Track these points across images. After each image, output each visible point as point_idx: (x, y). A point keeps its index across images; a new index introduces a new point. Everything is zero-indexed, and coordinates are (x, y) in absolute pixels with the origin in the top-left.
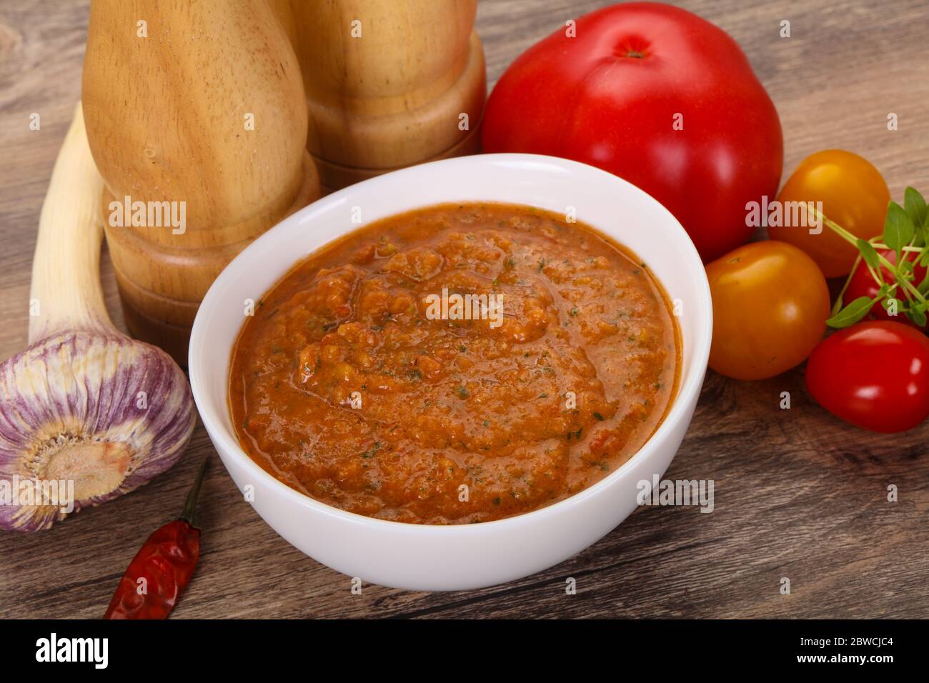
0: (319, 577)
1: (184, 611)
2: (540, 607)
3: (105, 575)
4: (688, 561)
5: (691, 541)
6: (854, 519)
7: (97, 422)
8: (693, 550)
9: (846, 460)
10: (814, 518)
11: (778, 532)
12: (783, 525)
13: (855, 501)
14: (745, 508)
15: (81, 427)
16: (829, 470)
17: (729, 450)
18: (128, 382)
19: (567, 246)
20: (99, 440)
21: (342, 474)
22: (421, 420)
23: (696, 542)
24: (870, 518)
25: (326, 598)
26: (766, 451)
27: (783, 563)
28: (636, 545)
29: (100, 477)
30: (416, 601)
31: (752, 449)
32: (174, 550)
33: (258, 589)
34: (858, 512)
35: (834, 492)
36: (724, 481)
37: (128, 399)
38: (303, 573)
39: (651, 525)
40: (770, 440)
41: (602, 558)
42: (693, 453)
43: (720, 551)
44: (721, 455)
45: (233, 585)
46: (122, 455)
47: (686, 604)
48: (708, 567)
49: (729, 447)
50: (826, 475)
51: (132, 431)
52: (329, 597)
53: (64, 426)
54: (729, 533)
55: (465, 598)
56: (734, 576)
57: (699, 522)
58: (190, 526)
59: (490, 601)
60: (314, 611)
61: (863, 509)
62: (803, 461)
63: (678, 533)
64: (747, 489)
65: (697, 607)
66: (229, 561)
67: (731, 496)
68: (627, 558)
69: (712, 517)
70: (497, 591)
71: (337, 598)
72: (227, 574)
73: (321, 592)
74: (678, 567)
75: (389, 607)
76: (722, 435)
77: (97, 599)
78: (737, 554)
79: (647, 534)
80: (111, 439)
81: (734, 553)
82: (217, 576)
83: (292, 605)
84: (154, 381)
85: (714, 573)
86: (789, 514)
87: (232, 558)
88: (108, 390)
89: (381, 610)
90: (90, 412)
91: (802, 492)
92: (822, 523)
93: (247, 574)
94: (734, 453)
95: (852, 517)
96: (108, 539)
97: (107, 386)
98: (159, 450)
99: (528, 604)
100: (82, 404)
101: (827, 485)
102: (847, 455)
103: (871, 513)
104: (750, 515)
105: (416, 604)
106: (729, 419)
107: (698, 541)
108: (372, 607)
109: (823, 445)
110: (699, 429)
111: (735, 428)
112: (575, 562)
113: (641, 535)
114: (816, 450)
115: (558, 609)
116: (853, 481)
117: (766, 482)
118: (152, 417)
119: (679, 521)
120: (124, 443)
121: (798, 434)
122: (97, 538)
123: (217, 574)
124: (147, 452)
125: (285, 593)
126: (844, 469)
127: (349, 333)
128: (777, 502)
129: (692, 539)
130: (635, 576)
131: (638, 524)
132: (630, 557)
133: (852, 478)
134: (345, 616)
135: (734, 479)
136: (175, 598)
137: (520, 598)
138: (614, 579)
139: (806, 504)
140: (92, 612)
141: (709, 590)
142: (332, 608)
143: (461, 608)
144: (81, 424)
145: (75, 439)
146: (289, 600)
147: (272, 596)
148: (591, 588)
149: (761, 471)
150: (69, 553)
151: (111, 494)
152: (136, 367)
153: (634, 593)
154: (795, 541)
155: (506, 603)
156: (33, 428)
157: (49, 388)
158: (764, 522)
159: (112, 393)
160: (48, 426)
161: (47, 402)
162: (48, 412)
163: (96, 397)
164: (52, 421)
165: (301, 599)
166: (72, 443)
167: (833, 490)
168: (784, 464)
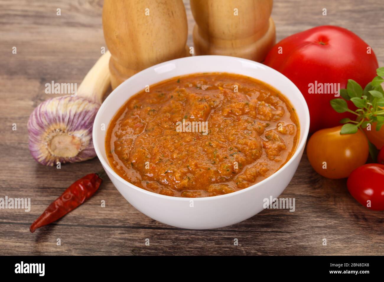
1: (85, 206)
2: (210, 238)
4: (274, 237)
5: (279, 230)
6: (345, 238)
7: (71, 128)
8: (278, 233)
9: (354, 217)
10: (330, 234)
11: (313, 235)
12: (317, 233)
13: (349, 232)
14: (305, 224)
16: (345, 218)
17: (310, 202)
18: (85, 116)
20: (70, 134)
23: (280, 231)
24: (352, 239)
26: (324, 206)
27: (309, 247)
28: (257, 226)
29: (70, 150)
31: (319, 204)
32: (89, 184)
33: (114, 205)
34: (348, 236)
36: (302, 212)
37: (83, 122)
39: (266, 221)
40: (327, 202)
41: (242, 227)
43: (288, 236)
44: (306, 203)
46: (78, 143)
47: (265, 251)
48: (281, 240)
50: (343, 220)
51: (82, 134)
53: (60, 126)
54: (294, 231)
56: (288, 246)
57: (285, 224)
58: (99, 178)
59: (193, 231)
60: (129, 218)
61: (351, 236)
62: (336, 213)
63: (275, 226)
64: (310, 217)
65: (268, 253)
67: (302, 218)
68: (251, 230)
69: (291, 224)
74: (269, 238)
75: (156, 224)
76: (310, 196)
78: (294, 239)
79: (263, 223)
80: (75, 135)
81: (293, 238)
83: (123, 214)
85: (281, 243)
86: (321, 230)
88: (77, 116)
89: (152, 224)
90: (69, 123)
91: (330, 224)
92: (332, 237)
93: (113, 200)
94: (312, 203)
95: (345, 237)
96: (72, 176)
99: (207, 236)
100: (66, 120)
101: (341, 224)
102: (355, 215)
103: (353, 238)
104: (306, 227)
106: (316, 191)
107: (282, 231)
108: (150, 222)
109: (347, 209)
110: (303, 191)
111: (317, 195)
113: (261, 223)
114: (344, 210)
115: (216, 240)
116: (352, 224)
117: (318, 217)
118: (91, 131)
119: (278, 222)
120: (79, 138)
121: (340, 203)
122: (68, 174)
123: (102, 196)
124: (88, 144)
126: (351, 220)
128: (319, 224)
129: (279, 229)
130: (251, 237)
132: (253, 230)
133: (352, 223)
135: (307, 213)
136: (83, 200)
137: (205, 233)
138: (243, 235)
139: (329, 228)
141: (276, 249)
142: (136, 219)
143: (182, 231)
144: (65, 127)
145: (62, 132)
146: (123, 212)
147: (118, 209)
149: (318, 212)
150: (57, 177)
151: (76, 159)
152: (91, 111)
153: (247, 242)
154: (318, 240)
155: (199, 234)
156: (49, 124)
157: (57, 111)
158: (310, 230)
159: (78, 118)
160: (54, 125)
161: (55, 116)
162: (55, 119)
163: (72, 118)
164: (56, 123)
165: (127, 213)
166: (61, 133)
167: (343, 226)
168: (329, 212)
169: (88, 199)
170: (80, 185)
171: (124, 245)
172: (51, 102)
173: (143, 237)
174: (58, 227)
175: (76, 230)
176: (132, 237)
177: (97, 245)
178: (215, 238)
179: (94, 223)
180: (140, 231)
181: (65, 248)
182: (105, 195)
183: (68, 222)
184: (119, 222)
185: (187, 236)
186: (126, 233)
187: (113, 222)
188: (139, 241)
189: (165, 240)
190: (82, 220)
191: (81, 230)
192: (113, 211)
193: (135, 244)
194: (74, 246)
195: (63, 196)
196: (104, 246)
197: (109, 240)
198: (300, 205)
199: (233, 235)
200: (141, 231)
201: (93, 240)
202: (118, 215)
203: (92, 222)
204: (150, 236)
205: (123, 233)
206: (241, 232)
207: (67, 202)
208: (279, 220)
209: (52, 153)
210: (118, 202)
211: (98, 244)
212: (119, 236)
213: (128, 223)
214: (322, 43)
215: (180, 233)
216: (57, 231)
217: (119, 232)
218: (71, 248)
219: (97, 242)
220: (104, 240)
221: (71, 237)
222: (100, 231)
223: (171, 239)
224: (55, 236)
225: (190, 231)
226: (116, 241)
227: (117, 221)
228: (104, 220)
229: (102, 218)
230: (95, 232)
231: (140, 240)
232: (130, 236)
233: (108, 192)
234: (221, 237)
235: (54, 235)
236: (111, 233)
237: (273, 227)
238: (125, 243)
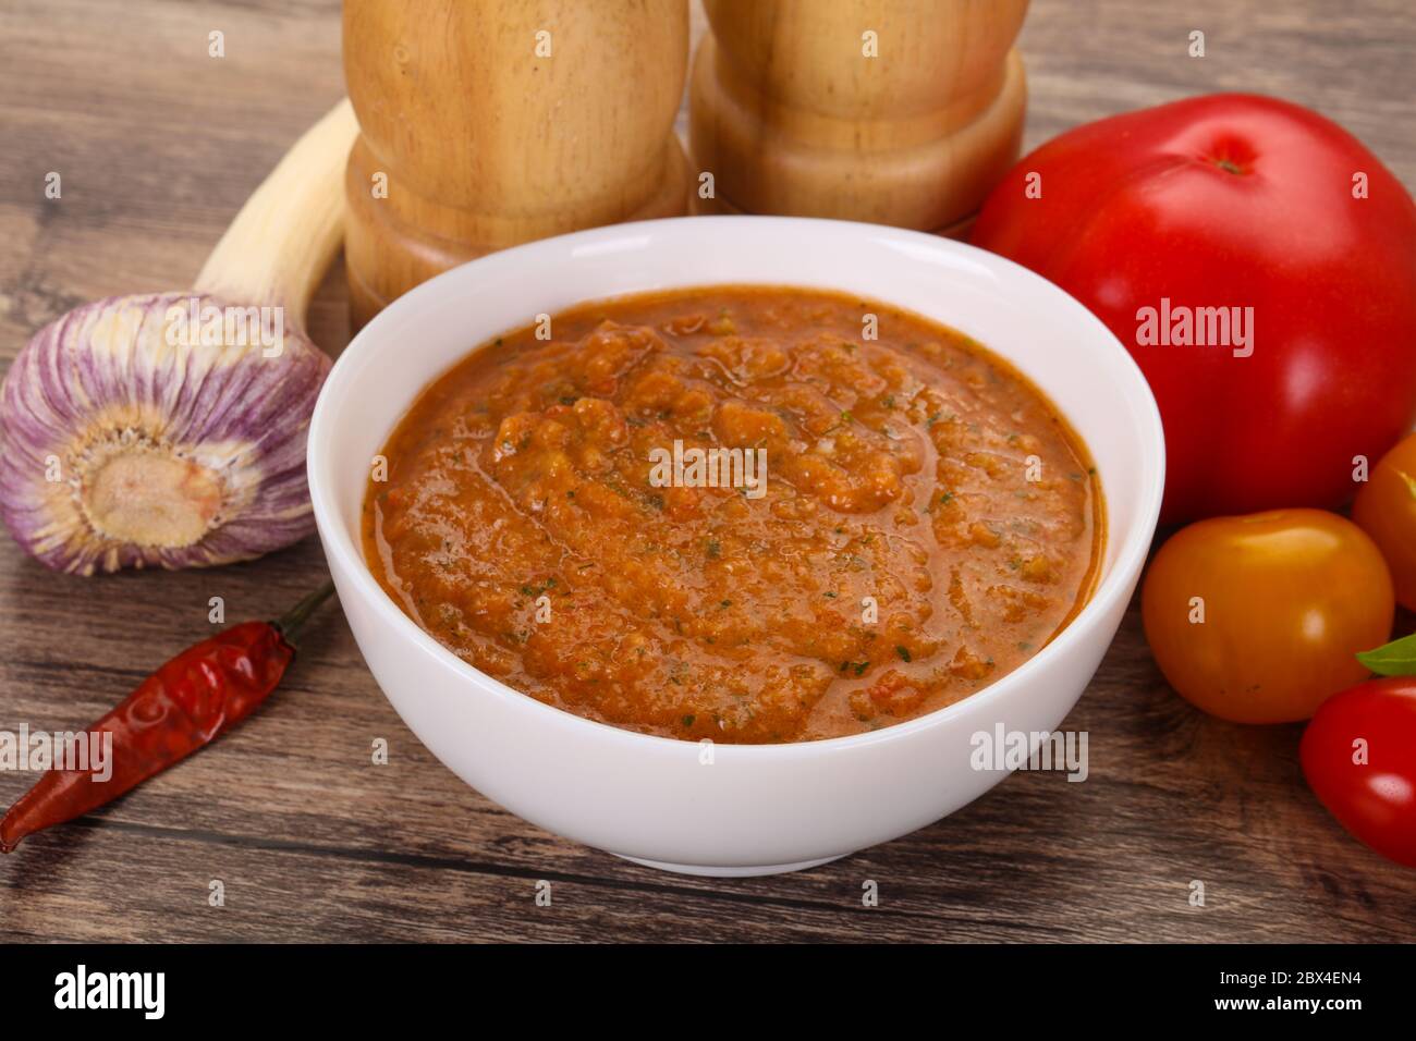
0: (435, 776)
1: (219, 754)
2: (738, 931)
3: (137, 668)
5: (1015, 917)
7: (187, 428)
8: (1011, 931)
9: (1321, 884)
14: (1123, 899)
15: (162, 427)
16: (1284, 890)
17: (1143, 810)
18: (250, 383)
19: (990, 408)
20: (180, 455)
21: (479, 603)
22: (630, 567)
23: (1022, 921)
25: (431, 809)
26: (1200, 831)
28: (927, 894)
29: (174, 517)
30: (558, 857)
31: (1181, 820)
32: (244, 664)
33: (340, 762)
35: (1275, 923)
36: (1112, 851)
37: (240, 409)
38: (415, 764)
39: (966, 875)
40: (1214, 817)
42: (1086, 796)
44: (1128, 814)
45: (307, 744)
46: (208, 492)
49: (1146, 805)
50: (1277, 896)
51: (232, 458)
52: (436, 808)
53: (139, 417)
54: (1081, 926)
55: (632, 879)
57: (1043, 895)
58: (282, 640)
59: (666, 896)
60: (403, 819)
62: (1250, 863)
64: (1142, 874)
66: (319, 710)
67: (1111, 876)
68: (905, 907)
69: (1066, 895)
70: (684, 886)
71: (446, 814)
72: (308, 727)
73: (428, 798)
75: (515, 853)
76: (1144, 786)
77: (108, 696)
79: (954, 885)
80: (199, 459)
82: (291, 725)
83: (376, 801)
84: (291, 396)
86: (1190, 931)
87: (327, 708)
88: (215, 384)
89: (500, 852)
90: (180, 408)
91: (1225, 907)
93: (335, 737)
94: (1150, 816)
96: (167, 622)
97: (217, 377)
98: (269, 505)
99: (720, 919)
100: (171, 393)
101: (1269, 910)
102: (1324, 879)
104: (1128, 913)
105: (557, 862)
106: (1168, 767)
107: (1028, 922)
108: (489, 843)
109: (1294, 851)
110: (1115, 764)
111: (1170, 784)
112: (823, 886)
113: (942, 884)
114: (1280, 856)
116: (1314, 918)
117: (1175, 874)
118: (267, 447)
119: (1013, 883)
120: (216, 472)
121: (1263, 823)
122: (153, 615)
123: (292, 721)
124: (250, 502)
125: (376, 780)
126: (1310, 896)
127: (589, 412)
128: (1178, 907)
129: (1018, 915)
131: (947, 867)
132: (911, 908)
133: (1315, 913)
134: (444, 842)
135: (1130, 853)
136: (214, 731)
137: (715, 908)
138: (869, 929)
139: (1221, 925)
140: (91, 710)
142: (432, 825)
143: (619, 891)
144: (164, 422)
145: (147, 441)
146: (377, 793)
147: (355, 778)
148: (828, 931)
149: (1177, 856)
150: (103, 621)
151: (191, 555)
152: (273, 367)
155: (689, 908)
156: (94, 404)
157: (134, 352)
158: (1143, 929)
159: (221, 390)
160: (117, 408)
161: (125, 372)
162: (121, 388)
163: (195, 388)
164: (125, 403)
165: (394, 798)
166: (142, 445)
167: (1276, 920)
168: (1219, 858)
169: (233, 725)
170: (205, 668)
171: (381, 930)
172: (109, 312)
173: (460, 904)
174: (109, 833)
175: (183, 854)
176: (414, 899)
177: (266, 924)
178: (755, 930)
179: (257, 831)
180: (446, 877)
181: (133, 926)
182: (301, 713)
183: (148, 818)
184: (361, 834)
185: (643, 914)
186: (391, 884)
187: (338, 830)
188: (442, 919)
189: (551, 924)
190: (207, 814)
191: (202, 856)
192: (334, 783)
193: (427, 931)
194: (171, 921)
195: (130, 709)
196: (300, 929)
197: (318, 904)
198: (1102, 821)
199: (830, 923)
200: (451, 877)
201: (250, 901)
202: (358, 805)
203: (247, 825)
204: (487, 902)
205: (377, 883)
206: (861, 915)
207: (148, 732)
208: (1016, 875)
209: (96, 525)
210: (355, 748)
211: (271, 920)
212: (358, 894)
213: (399, 839)
214: (1229, 166)
215: (611, 901)
216: (101, 851)
217: (361, 875)
218: (160, 927)
219: (265, 910)
220: (299, 906)
221: (161, 881)
222: (281, 863)
223: (576, 923)
224: (92, 870)
225: (654, 896)
226: (346, 913)
227: (353, 829)
228: (299, 821)
229: (291, 810)
230: (260, 870)
231: (447, 914)
232: (407, 898)
233: (312, 702)
234: (782, 930)
235: (88, 866)
236: (327, 877)
237: (991, 903)
238: (384, 922)
